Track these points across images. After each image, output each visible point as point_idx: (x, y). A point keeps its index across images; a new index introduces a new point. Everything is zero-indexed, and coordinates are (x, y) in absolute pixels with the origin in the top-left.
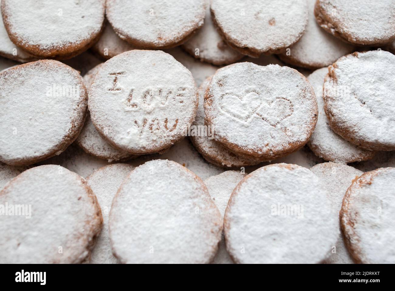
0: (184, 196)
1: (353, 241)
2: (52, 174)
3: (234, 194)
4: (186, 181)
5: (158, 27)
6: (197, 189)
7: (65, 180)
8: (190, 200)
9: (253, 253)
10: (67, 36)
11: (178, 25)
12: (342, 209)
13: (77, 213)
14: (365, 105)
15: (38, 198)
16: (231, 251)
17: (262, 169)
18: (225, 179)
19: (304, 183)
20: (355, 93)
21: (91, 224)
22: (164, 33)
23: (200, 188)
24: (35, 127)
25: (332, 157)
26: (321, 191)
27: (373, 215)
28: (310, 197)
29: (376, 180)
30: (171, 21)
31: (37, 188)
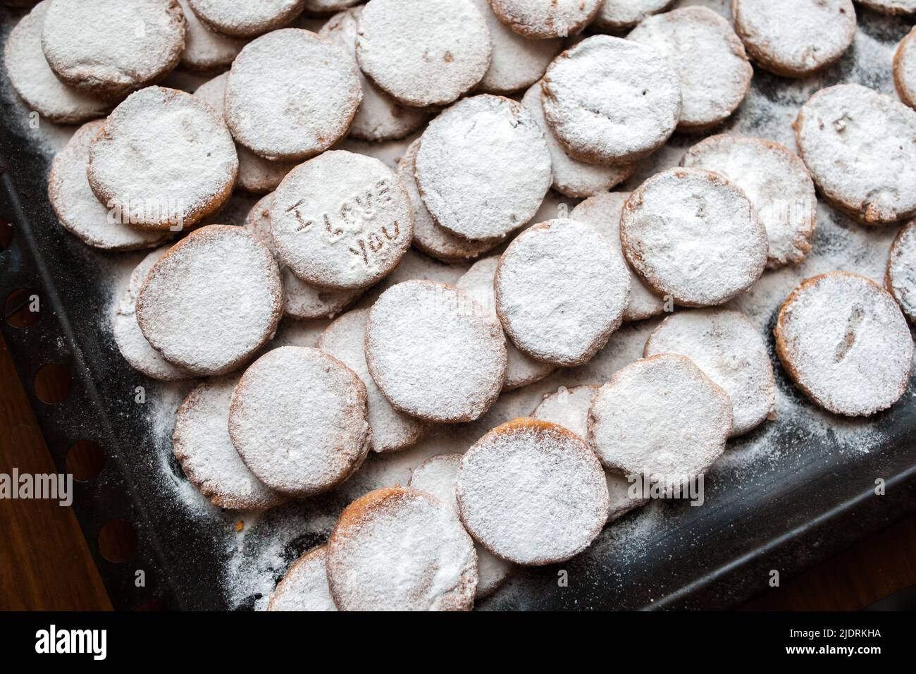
1: (648, 275)
2: (281, 359)
3: (496, 284)
4: (437, 294)
5: (312, 125)
6: (453, 298)
7: (300, 359)
9: (546, 337)
10: (202, 189)
11: (335, 112)
12: (623, 246)
13: (334, 386)
14: (600, 114)
16: (522, 346)
17: (515, 241)
18: (478, 273)
19: (568, 237)
20: (583, 104)
21: (355, 391)
22: (322, 130)
24: (231, 317)
25: (589, 191)
26: (590, 236)
27: (657, 237)
28: (581, 248)
29: (646, 196)
30: (322, 110)
31: (273, 382)
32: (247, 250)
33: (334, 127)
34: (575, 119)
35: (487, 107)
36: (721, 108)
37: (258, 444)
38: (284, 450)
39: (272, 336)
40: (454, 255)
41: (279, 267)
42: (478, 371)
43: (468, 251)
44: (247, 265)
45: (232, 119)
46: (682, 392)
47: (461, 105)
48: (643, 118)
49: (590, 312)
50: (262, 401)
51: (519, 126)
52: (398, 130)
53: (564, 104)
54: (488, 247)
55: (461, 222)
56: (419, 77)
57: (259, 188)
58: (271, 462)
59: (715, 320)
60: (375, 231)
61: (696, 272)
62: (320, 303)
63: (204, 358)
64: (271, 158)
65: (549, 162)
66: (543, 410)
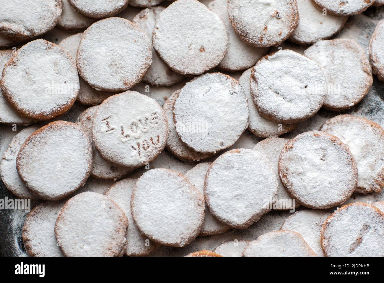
0: (175, 188)
2: (87, 198)
3: (206, 178)
4: (174, 178)
5: (122, 75)
6: (182, 182)
7: (97, 200)
8: (180, 190)
9: (227, 210)
10: (59, 101)
11: (136, 70)
13: (112, 217)
14: (279, 95)
15: (85, 215)
16: (213, 213)
17: (220, 157)
18: (198, 170)
19: (249, 159)
20: (271, 88)
21: (123, 221)
22: (127, 79)
23: (184, 181)
24: (65, 172)
25: (267, 135)
26: (261, 161)
27: (297, 168)
28: (254, 167)
29: (295, 144)
30: (129, 68)
31: (81, 209)
32: (78, 138)
33: (133, 78)
34: (265, 95)
35: (219, 80)
36: (350, 101)
37: (69, 239)
38: (82, 244)
39: (83, 185)
40: (187, 158)
41: (93, 149)
42: (188, 222)
43: (195, 157)
44: (77, 146)
45: (80, 65)
46: (293, 251)
47: (205, 77)
48: (302, 101)
49: (252, 202)
50: (74, 218)
51: (235, 94)
52: (168, 82)
53: (260, 86)
54: (206, 156)
55: (193, 142)
56: (184, 58)
57: (88, 103)
58: (74, 249)
59: (322, 218)
60: (147, 139)
61: (315, 190)
62: (110, 171)
63: (48, 190)
64: (97, 89)
65: (248, 116)
66: (219, 249)
